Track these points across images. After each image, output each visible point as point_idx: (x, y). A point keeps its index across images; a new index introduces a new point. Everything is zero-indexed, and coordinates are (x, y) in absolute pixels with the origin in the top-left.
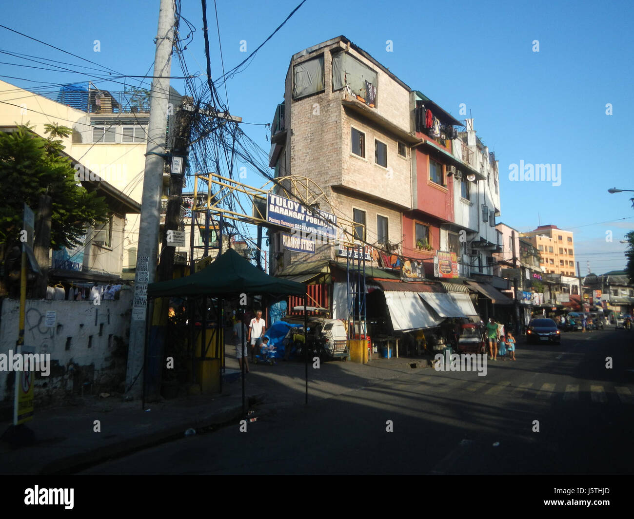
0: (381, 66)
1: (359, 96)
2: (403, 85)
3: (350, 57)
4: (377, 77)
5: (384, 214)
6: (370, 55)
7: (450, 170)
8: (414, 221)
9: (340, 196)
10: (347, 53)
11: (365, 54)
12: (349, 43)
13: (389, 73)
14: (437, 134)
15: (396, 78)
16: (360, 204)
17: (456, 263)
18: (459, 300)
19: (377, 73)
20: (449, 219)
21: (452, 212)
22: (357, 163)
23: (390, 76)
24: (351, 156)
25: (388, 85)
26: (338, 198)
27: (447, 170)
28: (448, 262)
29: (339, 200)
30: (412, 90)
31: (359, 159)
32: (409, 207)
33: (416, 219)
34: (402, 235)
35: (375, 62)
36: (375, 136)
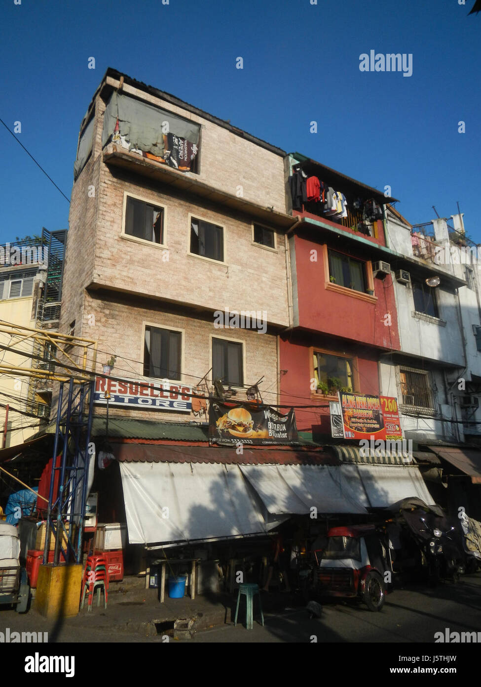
0: (208, 116)
1: (149, 152)
2: (267, 146)
3: (129, 98)
4: (199, 131)
5: (231, 337)
6: (179, 99)
7: (378, 267)
8: (312, 349)
9: (112, 306)
10: (121, 92)
11: (165, 96)
12: (122, 78)
13: (230, 128)
14: (340, 213)
15: (245, 135)
16: (165, 320)
17: (396, 413)
18: (382, 478)
19: (199, 125)
20: (385, 344)
21: (393, 333)
22: (141, 250)
23: (231, 131)
24: (123, 239)
25: (228, 144)
26: (104, 308)
27: (374, 270)
28: (371, 412)
29: (107, 312)
30: (287, 153)
31: (145, 245)
32: (286, 323)
33: (313, 346)
34: (279, 372)
35: (192, 109)
36: (191, 211)
